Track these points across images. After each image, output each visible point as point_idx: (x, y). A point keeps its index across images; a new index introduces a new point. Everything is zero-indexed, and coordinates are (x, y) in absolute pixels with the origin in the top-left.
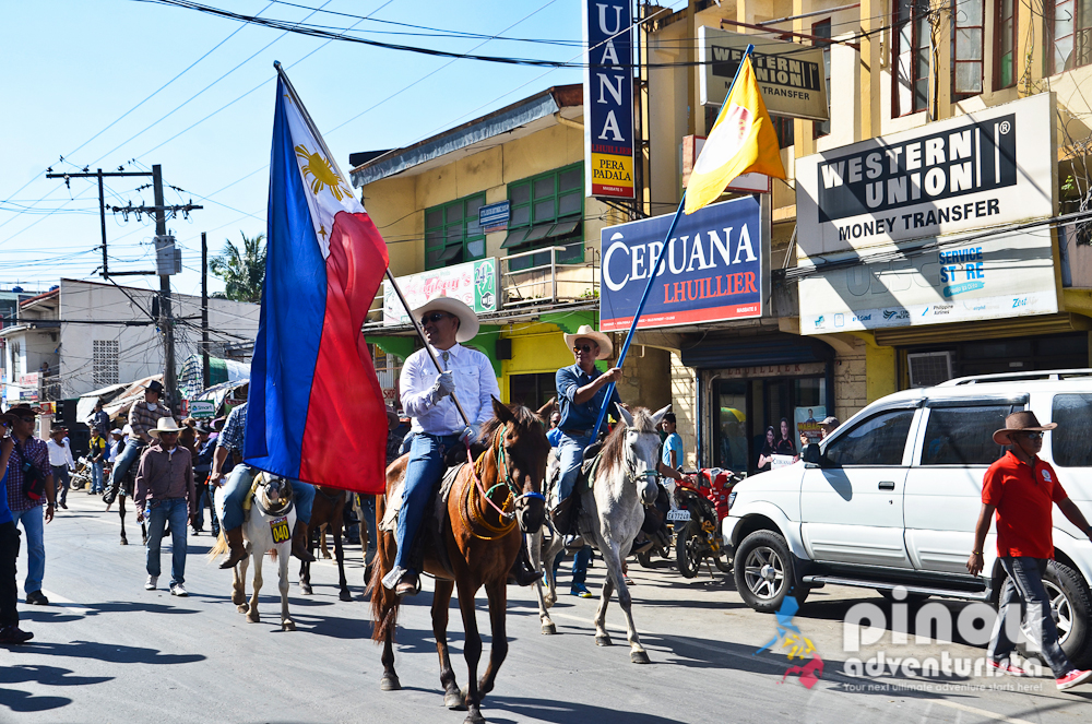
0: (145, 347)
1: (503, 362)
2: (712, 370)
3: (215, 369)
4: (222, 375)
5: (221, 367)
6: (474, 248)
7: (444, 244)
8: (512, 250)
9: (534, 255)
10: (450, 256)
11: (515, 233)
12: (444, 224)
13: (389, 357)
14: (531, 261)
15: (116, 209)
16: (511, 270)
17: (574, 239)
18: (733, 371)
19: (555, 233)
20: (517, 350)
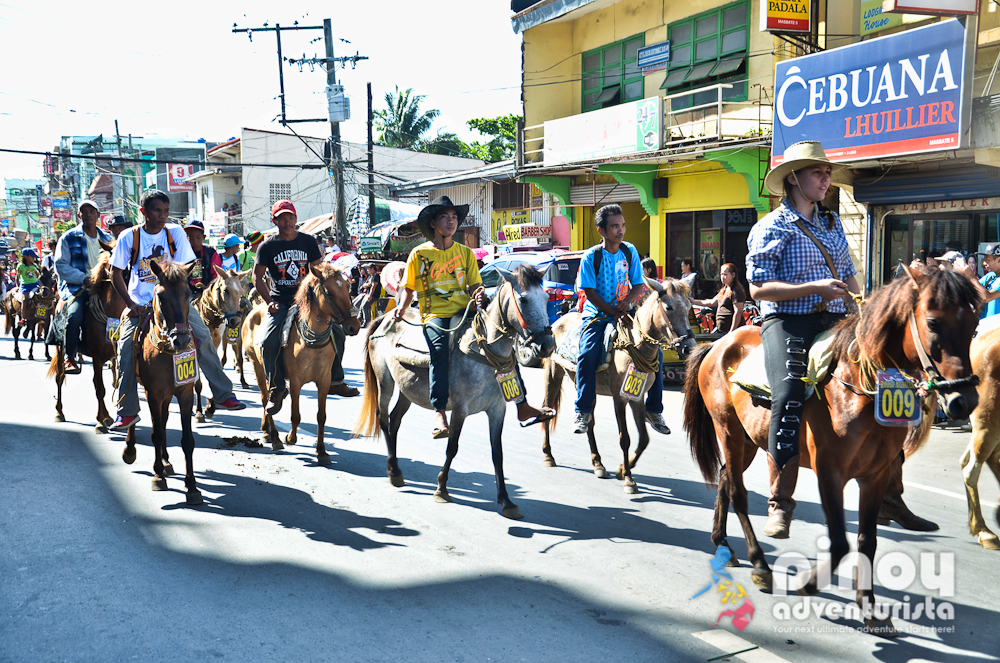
0: (318, 188)
1: (660, 200)
2: (885, 206)
3: (379, 209)
4: (386, 215)
5: (383, 207)
6: (632, 88)
7: (601, 86)
8: (671, 90)
9: (694, 94)
10: (608, 97)
11: (676, 73)
12: (601, 66)
13: (546, 196)
14: (691, 101)
15: (292, 61)
16: (674, 109)
17: (737, 77)
18: (910, 206)
19: (718, 72)
20: (675, 189)
